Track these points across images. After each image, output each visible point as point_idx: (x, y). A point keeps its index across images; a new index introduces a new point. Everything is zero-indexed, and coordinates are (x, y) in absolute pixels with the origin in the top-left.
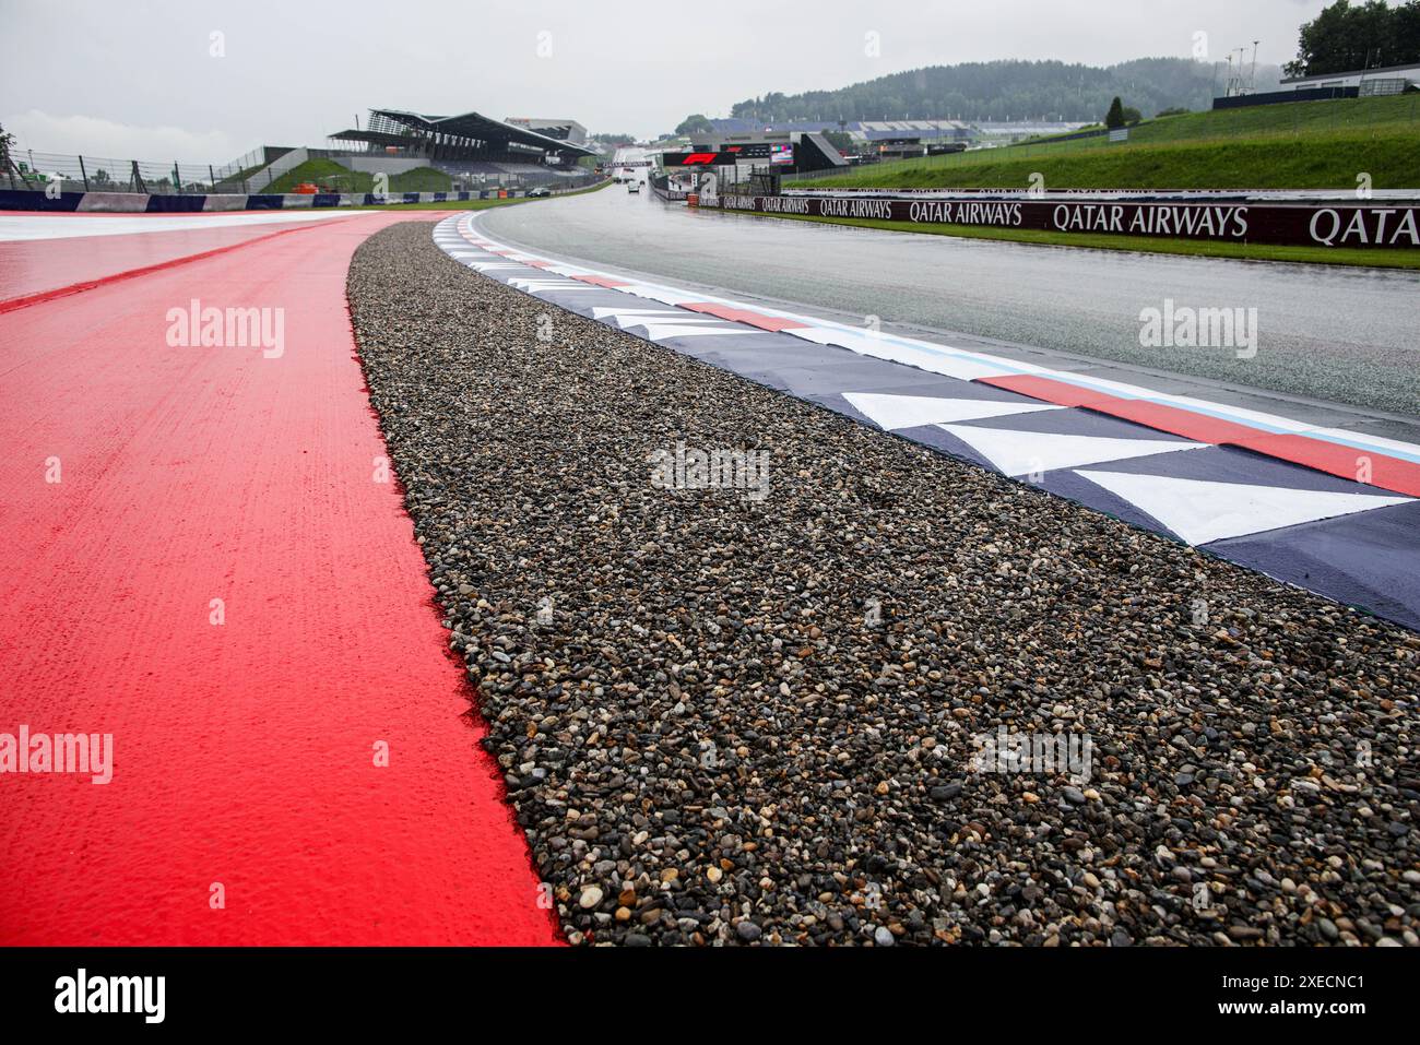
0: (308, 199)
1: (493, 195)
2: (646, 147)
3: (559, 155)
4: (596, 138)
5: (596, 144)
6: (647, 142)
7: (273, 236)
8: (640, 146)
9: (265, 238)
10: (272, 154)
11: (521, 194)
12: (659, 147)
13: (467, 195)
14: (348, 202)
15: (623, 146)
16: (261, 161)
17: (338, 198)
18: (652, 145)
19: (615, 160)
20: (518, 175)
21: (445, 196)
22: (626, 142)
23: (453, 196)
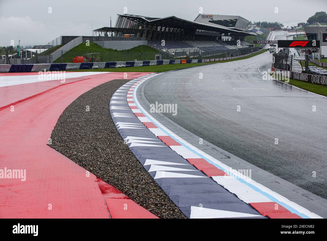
0: (77, 65)
1: (177, 62)
2: (289, 30)
3: (231, 36)
4: (258, 24)
5: (257, 28)
6: (290, 28)
7: (57, 87)
8: (285, 30)
9: (54, 88)
10: (66, 40)
11: (195, 61)
12: (296, 31)
13: (162, 62)
14: (97, 67)
15: (274, 30)
16: (59, 43)
17: (92, 65)
18: (293, 29)
19: (268, 39)
20: (200, 48)
21: (149, 62)
22: (276, 27)
23: (153, 63)
